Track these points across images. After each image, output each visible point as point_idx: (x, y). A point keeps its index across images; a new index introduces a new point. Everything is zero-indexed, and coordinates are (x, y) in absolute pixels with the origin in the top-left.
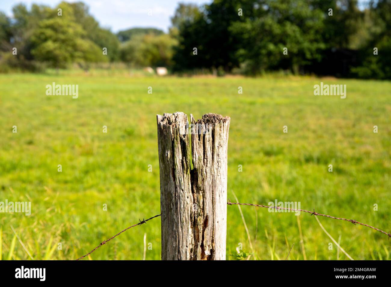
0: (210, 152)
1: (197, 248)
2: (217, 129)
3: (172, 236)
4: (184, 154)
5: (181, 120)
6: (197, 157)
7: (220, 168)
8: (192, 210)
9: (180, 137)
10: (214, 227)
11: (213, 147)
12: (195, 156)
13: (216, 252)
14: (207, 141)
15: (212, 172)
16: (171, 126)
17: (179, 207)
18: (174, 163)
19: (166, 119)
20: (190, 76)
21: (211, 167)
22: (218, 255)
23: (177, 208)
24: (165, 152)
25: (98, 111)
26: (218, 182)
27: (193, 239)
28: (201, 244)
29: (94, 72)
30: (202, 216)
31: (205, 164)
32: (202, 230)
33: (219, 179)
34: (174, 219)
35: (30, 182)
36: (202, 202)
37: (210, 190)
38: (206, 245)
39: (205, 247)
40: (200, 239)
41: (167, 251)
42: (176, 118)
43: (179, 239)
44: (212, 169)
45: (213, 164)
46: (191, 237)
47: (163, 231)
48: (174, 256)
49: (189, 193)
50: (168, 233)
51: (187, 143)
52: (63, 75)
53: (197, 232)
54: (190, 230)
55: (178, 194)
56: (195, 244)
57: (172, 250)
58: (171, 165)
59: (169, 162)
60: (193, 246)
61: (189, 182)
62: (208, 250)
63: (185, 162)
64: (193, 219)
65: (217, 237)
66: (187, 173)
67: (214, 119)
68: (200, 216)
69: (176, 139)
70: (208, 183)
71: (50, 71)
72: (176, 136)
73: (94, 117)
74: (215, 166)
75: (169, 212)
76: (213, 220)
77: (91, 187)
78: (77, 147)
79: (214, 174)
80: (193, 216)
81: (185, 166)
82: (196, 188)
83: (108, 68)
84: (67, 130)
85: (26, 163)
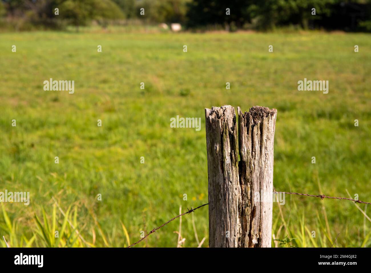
0: (258, 145)
1: (245, 237)
2: (265, 123)
3: (220, 226)
4: (233, 147)
5: (229, 114)
6: (246, 150)
7: (268, 160)
8: (240, 201)
9: (228, 130)
10: (261, 217)
11: (261, 140)
12: (243, 149)
13: (263, 240)
14: (256, 135)
15: (260, 164)
16: (220, 120)
17: (227, 198)
18: (223, 156)
19: (215, 113)
20: (203, 31)
21: (259, 159)
22: (265, 243)
23: (225, 199)
24: (214, 145)
25: (118, 68)
26: (265, 173)
27: (241, 229)
28: (249, 233)
29: (112, 28)
30: (250, 207)
31: (253, 156)
32: (249, 220)
33: (266, 171)
34: (222, 209)
35: (58, 139)
36: (250, 192)
37: (257, 182)
38: (254, 234)
39: (253, 236)
40: (248, 229)
41: (215, 239)
42: (224, 112)
43: (227, 229)
44: (260, 162)
45: (261, 157)
46: (239, 227)
47: (211, 220)
48: (222, 244)
49: (237, 184)
50: (216, 222)
51: (235, 136)
52: (83, 32)
53: (245, 222)
54: (238, 220)
55: (226, 186)
56: (243, 233)
57: (221, 238)
58: (220, 158)
59: (218, 155)
60: (241, 235)
61: (237, 174)
62: (255, 239)
63: (233, 155)
64: (241, 210)
65: (264, 226)
66: (235, 166)
67: (262, 112)
68: (248, 207)
69: (225, 133)
70: (255, 176)
71: (70, 28)
72: (226, 131)
73: (114, 74)
74: (263, 159)
75: (218, 203)
76: (261, 210)
77: (115, 143)
78: (99, 104)
79: (262, 166)
80: (241, 207)
81: (234, 159)
82: (244, 180)
83: (125, 25)
84: (89, 87)
85: (53, 120)
